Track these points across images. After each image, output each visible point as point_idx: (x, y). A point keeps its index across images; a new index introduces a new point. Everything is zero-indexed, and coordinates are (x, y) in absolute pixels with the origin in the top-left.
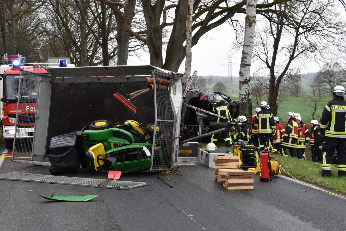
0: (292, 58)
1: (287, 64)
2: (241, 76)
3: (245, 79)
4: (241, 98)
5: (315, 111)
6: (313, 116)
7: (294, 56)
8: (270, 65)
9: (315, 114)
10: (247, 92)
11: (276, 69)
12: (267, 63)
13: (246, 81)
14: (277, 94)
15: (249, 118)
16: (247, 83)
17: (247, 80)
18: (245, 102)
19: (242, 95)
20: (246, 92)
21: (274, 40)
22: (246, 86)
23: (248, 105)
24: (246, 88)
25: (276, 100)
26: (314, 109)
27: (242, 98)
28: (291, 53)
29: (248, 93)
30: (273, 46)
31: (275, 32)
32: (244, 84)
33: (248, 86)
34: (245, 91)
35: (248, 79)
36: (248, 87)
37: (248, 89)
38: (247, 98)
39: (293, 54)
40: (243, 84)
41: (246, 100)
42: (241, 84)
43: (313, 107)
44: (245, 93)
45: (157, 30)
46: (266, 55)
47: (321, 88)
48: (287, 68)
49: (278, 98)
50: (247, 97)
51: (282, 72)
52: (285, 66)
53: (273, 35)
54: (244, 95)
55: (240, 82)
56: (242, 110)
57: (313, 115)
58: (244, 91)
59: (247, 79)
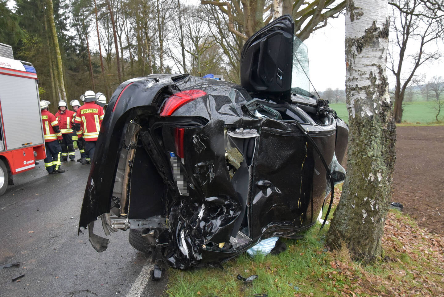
0: (417, 65)
1: (412, 71)
2: (352, 20)
3: (368, 27)
4: (352, 102)
5: (439, 113)
6: (437, 118)
7: (420, 63)
8: (396, 72)
9: (439, 115)
10: (375, 78)
11: (401, 76)
12: (393, 71)
13: (373, 37)
14: (403, 99)
15: (382, 173)
16: (374, 43)
17: (376, 33)
18: (370, 114)
19: (357, 89)
20: (373, 79)
21: (400, 49)
22: (371, 54)
23: (379, 129)
24: (373, 65)
25: (401, 104)
26: (438, 111)
27: (357, 101)
28: (417, 61)
29: (378, 82)
30: (399, 55)
31: (401, 42)
32: (364, 50)
33: (379, 53)
34: (368, 76)
35: (380, 26)
36: (381, 58)
37: (379, 67)
38: (376, 101)
39: (419, 61)
40: (360, 48)
41: (373, 110)
42: (354, 49)
43: (437, 110)
44: (368, 83)
45: (259, 23)
46: (393, 64)
47: (429, 94)
48: (412, 75)
49: (403, 103)
50: (374, 97)
51: (408, 78)
52: (411, 73)
53: (399, 45)
54: (365, 88)
55: (349, 43)
56: (358, 145)
57: (437, 116)
58: (365, 74)
59: (376, 29)
